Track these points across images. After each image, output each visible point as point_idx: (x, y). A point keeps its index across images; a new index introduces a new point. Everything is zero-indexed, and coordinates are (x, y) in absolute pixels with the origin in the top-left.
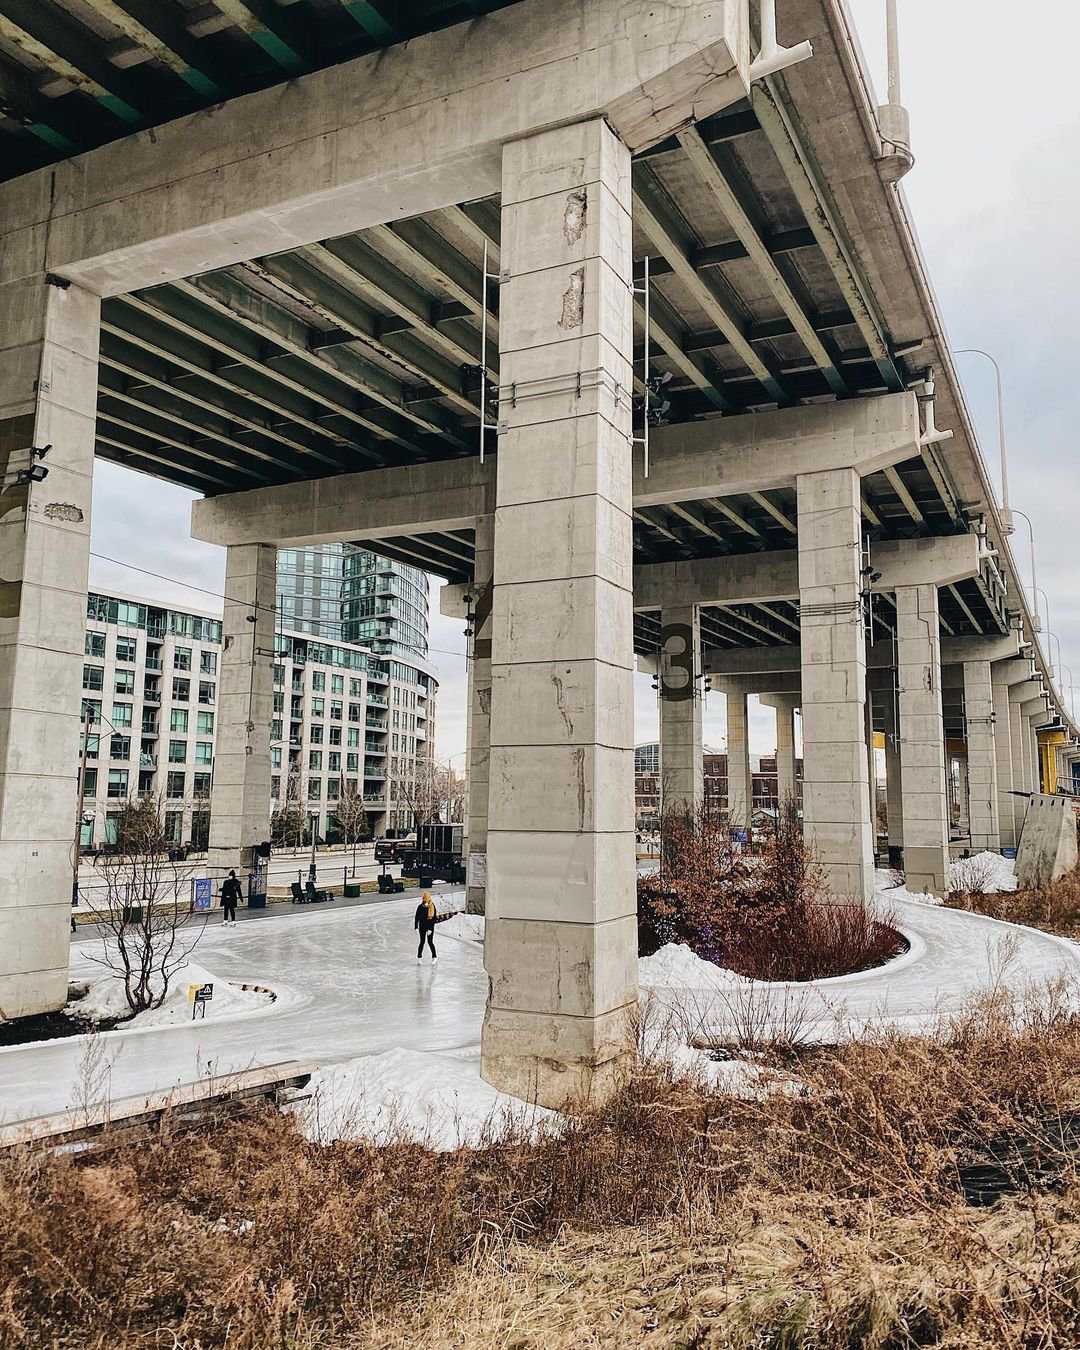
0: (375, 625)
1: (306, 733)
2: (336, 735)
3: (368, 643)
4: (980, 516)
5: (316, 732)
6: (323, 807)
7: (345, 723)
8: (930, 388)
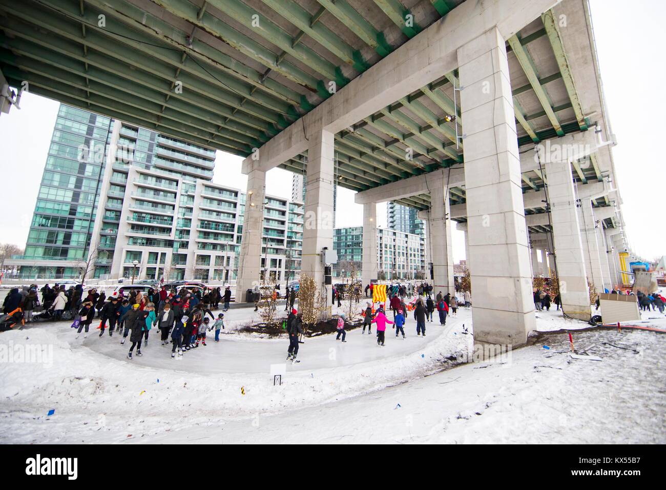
0: (420, 230)
1: (409, 255)
2: (415, 255)
3: (418, 234)
4: (608, 176)
5: (411, 255)
6: (414, 271)
7: (416, 253)
8: (599, 128)
